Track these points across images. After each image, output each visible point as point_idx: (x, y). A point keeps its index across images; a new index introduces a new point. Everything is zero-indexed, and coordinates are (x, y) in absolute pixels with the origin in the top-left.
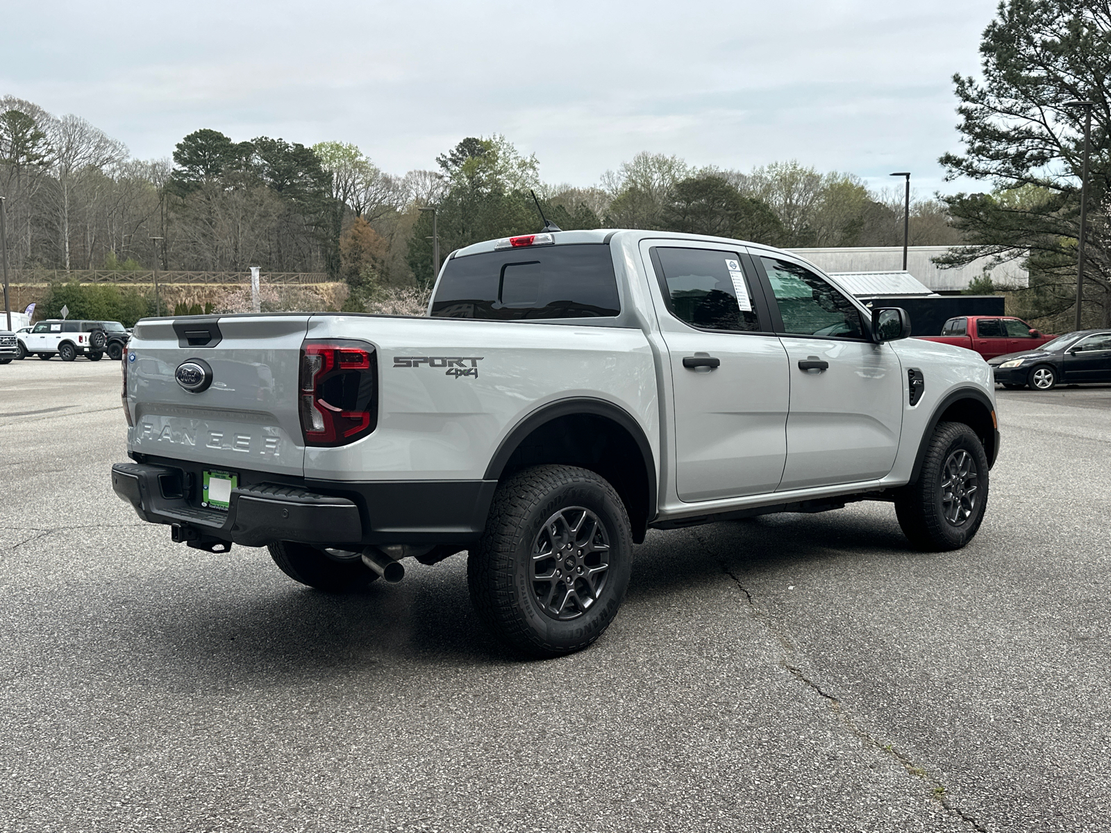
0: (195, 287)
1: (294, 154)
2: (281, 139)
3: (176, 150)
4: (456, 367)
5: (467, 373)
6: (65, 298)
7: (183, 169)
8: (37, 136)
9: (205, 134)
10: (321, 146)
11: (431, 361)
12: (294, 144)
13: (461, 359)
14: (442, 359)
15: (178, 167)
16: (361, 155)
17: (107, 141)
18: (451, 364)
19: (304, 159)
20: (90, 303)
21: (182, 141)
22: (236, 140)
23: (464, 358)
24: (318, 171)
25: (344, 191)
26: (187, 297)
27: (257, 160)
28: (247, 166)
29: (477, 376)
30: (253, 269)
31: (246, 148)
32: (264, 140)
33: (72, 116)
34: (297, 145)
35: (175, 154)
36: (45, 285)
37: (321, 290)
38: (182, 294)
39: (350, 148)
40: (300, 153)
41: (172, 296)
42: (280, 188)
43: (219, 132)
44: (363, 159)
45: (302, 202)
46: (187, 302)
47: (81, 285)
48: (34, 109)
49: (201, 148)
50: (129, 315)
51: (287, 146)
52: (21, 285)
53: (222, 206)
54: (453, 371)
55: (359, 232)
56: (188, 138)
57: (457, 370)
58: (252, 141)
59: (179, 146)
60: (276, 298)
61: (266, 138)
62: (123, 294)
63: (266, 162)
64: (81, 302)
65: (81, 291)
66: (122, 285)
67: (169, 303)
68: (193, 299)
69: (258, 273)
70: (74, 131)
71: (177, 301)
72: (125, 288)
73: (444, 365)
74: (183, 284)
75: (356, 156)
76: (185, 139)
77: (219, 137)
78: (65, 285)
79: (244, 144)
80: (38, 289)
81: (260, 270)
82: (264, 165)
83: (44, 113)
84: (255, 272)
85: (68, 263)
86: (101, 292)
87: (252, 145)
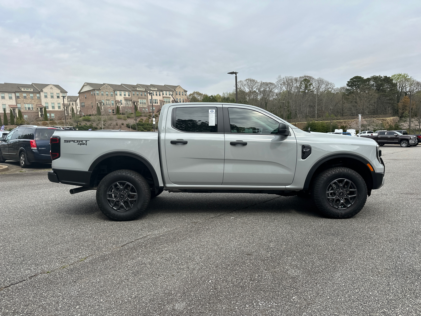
0: (347, 121)
1: (384, 79)
2: (380, 75)
3: (347, 83)
4: (81, 142)
5: (84, 144)
6: (311, 125)
7: (349, 88)
8: (310, 85)
9: (356, 77)
10: (394, 76)
11: (74, 141)
12: (384, 76)
13: (83, 141)
14: (77, 140)
15: (348, 88)
16: (409, 76)
17: (329, 83)
18: (79, 142)
19: (387, 80)
20: (317, 127)
21: (349, 80)
22: (365, 78)
23: (84, 140)
24: (392, 83)
25: (402, 88)
26: (344, 124)
27: (372, 83)
28: (368, 85)
29: (86, 145)
30: (359, 115)
31: (368, 80)
32: (374, 76)
33: (320, 78)
34: (385, 76)
35: (347, 84)
36: (306, 122)
37: (388, 120)
38: (343, 123)
39: (405, 75)
40: (386, 79)
41: (340, 124)
42: (378, 90)
43: (360, 76)
44: (409, 77)
45: (385, 93)
46: (344, 125)
47: (315, 122)
48: (310, 77)
49: (355, 81)
50: (328, 129)
51: (381, 77)
52: (300, 123)
53: (359, 97)
54: (80, 144)
55: (405, 101)
56: (351, 79)
57: (81, 143)
58: (370, 77)
59: (348, 82)
60: (366, 123)
61: (375, 76)
62: (326, 124)
63: (374, 83)
64: (315, 126)
65: (315, 124)
66: (326, 121)
67: (339, 126)
68: (346, 124)
69: (361, 116)
70: (320, 82)
71: (341, 125)
72: (327, 122)
73: (77, 142)
74: (343, 120)
75: (407, 77)
76: (350, 80)
77: (360, 78)
78: (311, 122)
79: (368, 79)
80: (304, 124)
81: (361, 115)
82: (374, 84)
83: (313, 78)
84: (360, 116)
85: (316, 116)
86: (320, 123)
87: (370, 78)
